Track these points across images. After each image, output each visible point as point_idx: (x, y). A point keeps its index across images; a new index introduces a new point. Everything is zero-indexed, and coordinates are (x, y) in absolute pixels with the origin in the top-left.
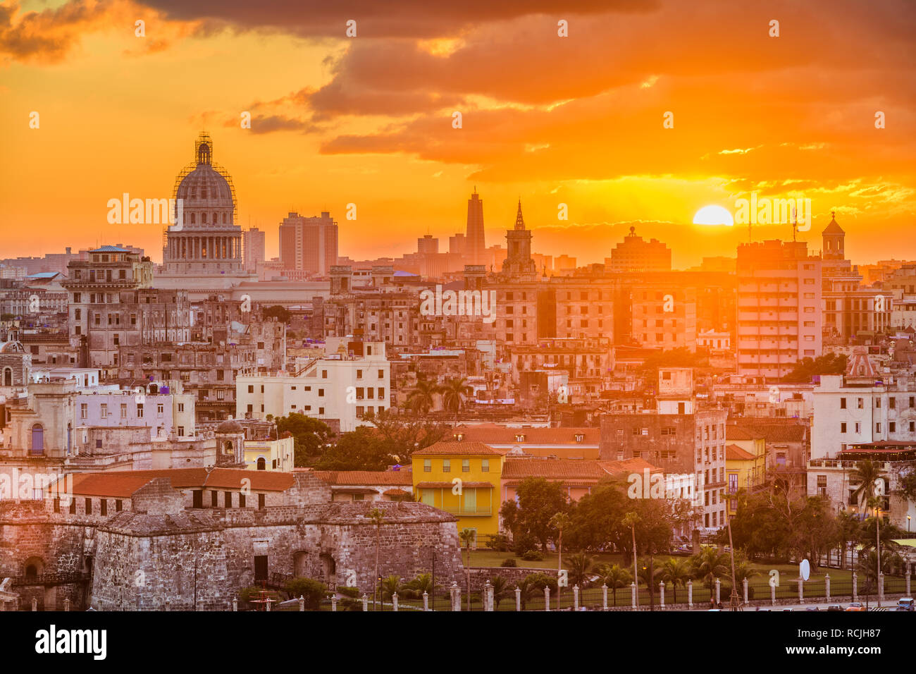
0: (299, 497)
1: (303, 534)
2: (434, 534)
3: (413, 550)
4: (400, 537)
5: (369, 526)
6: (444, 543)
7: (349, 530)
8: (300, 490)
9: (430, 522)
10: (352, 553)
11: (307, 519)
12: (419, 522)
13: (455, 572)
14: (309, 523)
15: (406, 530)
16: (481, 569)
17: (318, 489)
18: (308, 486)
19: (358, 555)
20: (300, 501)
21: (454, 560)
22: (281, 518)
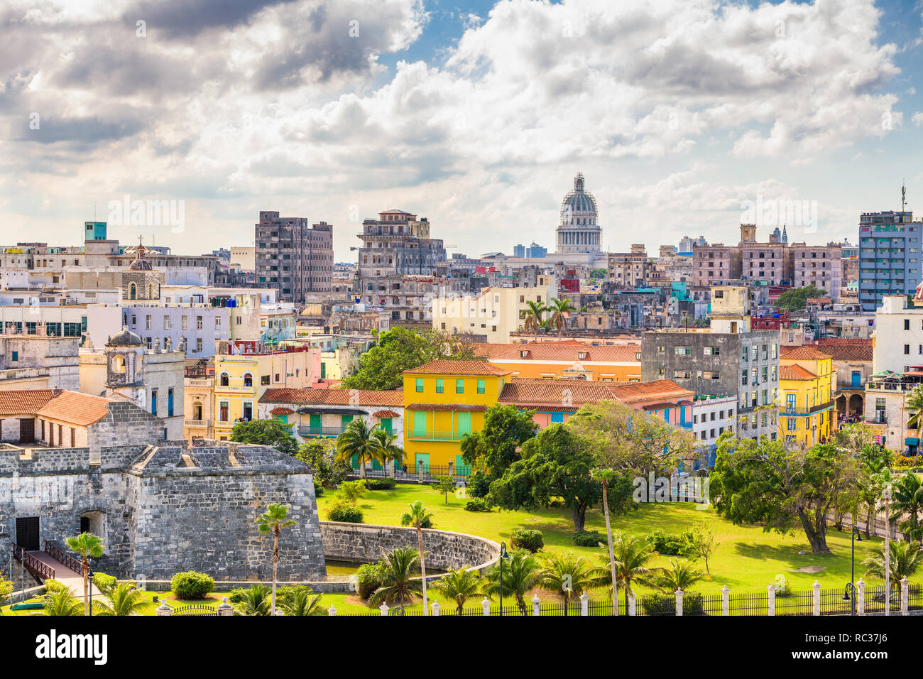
0: (112, 435)
1: (97, 487)
2: (279, 490)
3: (247, 512)
4: (228, 495)
5: (182, 479)
6: (293, 503)
7: (151, 484)
8: (114, 425)
9: (274, 474)
10: (155, 517)
11: (106, 466)
12: (257, 474)
13: (309, 543)
14: (108, 471)
15: (237, 485)
16: (382, 528)
17: (143, 424)
18: (127, 420)
19: (165, 517)
20: (114, 439)
21: (308, 526)
22: (61, 465)
